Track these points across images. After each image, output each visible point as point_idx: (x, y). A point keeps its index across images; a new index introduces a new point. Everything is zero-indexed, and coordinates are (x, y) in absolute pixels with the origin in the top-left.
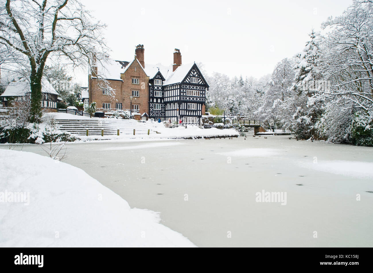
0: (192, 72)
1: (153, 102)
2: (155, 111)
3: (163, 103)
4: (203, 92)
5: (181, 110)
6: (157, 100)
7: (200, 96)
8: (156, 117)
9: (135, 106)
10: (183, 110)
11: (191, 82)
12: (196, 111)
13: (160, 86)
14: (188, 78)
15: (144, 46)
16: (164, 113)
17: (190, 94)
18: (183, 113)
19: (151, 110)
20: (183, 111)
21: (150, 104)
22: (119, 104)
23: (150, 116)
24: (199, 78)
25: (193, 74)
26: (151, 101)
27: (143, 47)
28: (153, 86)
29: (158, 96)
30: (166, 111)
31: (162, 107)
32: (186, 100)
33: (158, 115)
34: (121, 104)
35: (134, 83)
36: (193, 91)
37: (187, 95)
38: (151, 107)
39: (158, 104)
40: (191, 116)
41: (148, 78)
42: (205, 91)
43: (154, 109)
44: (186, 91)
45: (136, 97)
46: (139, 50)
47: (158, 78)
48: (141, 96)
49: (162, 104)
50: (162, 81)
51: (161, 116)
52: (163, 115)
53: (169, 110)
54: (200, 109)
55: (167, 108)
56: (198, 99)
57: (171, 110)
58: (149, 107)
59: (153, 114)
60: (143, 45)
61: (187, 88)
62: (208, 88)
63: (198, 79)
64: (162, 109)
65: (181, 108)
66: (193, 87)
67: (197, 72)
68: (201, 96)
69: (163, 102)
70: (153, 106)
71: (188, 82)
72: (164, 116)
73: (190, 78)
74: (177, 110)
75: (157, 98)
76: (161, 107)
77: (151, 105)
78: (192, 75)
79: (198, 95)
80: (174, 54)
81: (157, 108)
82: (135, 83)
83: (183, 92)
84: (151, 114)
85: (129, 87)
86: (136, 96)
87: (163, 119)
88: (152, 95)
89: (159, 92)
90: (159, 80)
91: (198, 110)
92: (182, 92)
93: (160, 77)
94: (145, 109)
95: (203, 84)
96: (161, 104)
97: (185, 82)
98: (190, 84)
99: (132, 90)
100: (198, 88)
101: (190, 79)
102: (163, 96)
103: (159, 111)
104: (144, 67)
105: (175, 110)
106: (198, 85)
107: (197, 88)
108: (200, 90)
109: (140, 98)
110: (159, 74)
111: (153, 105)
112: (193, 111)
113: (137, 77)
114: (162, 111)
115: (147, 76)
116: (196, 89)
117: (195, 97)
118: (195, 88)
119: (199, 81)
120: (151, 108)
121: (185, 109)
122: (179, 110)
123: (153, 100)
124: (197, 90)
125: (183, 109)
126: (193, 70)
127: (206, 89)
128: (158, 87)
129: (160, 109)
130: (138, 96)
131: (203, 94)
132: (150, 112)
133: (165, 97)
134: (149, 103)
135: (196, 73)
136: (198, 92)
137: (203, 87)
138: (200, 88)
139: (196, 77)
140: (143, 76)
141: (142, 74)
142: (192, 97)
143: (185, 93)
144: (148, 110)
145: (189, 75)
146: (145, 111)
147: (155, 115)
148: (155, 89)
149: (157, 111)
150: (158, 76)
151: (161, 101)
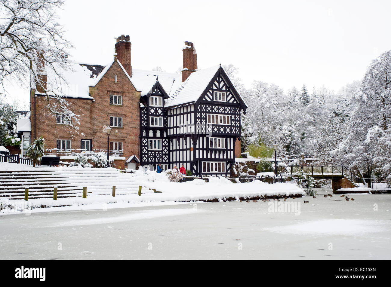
0: (216, 83)
1: (147, 136)
2: (151, 153)
3: (165, 138)
4: (235, 117)
5: (197, 149)
6: (155, 133)
8: (153, 163)
9: (116, 144)
11: (214, 100)
12: (224, 151)
13: (160, 108)
14: (208, 94)
15: (130, 38)
16: (167, 156)
17: (213, 121)
18: (200, 155)
20: (201, 151)
21: (143, 139)
22: (86, 141)
23: (143, 161)
24: (228, 93)
25: (218, 86)
26: (144, 134)
27: (129, 40)
28: (147, 108)
29: (156, 126)
30: (171, 153)
31: (164, 145)
33: (157, 159)
34: (91, 140)
35: (114, 103)
36: (219, 115)
37: (207, 123)
38: (145, 146)
39: (157, 140)
40: (215, 160)
41: (138, 94)
42: (240, 115)
43: (149, 149)
44: (206, 115)
45: (117, 128)
46: (122, 45)
47: (156, 95)
48: (127, 126)
49: (164, 140)
50: (164, 98)
51: (162, 161)
53: (176, 150)
54: (232, 148)
55: (173, 146)
56: (228, 130)
57: (179, 150)
58: (141, 146)
59: (147, 159)
60: (128, 37)
62: (245, 110)
63: (226, 94)
64: (164, 148)
65: (197, 147)
66: (218, 109)
67: (224, 82)
68: (233, 124)
69: (165, 136)
70: (148, 144)
71: (209, 100)
72: (167, 161)
73: (213, 92)
74: (190, 149)
75: (155, 130)
76: (162, 144)
77: (145, 142)
78: (216, 88)
79: (228, 123)
80: (184, 50)
81: (155, 147)
82: (116, 102)
83: (201, 118)
85: (104, 110)
86: (118, 126)
88: (146, 124)
89: (158, 118)
90: (158, 97)
91: (229, 150)
92: (199, 118)
93: (160, 93)
94: (134, 150)
95: (235, 102)
96: (161, 140)
97: (204, 99)
98: (212, 103)
99: (109, 115)
100: (228, 110)
101: (212, 95)
102: (165, 125)
103: (159, 151)
104: (131, 75)
105: (186, 149)
106: (227, 104)
107: (225, 110)
108: (230, 114)
109: (124, 130)
110: (157, 86)
111: (147, 142)
112: (220, 151)
113: (118, 92)
114: (164, 153)
115: (136, 91)
116: (223, 112)
117: (222, 126)
118: (221, 110)
119: (229, 98)
121: (205, 147)
122: (195, 149)
123: (147, 133)
124: (225, 113)
125: (201, 147)
126: (218, 79)
127: (242, 112)
128: (156, 109)
129: (161, 149)
130: (120, 125)
131: (235, 121)
132: (143, 154)
133: (169, 126)
134: (141, 138)
135: (222, 84)
136: (228, 117)
137: (235, 109)
138: (230, 110)
139: (224, 91)
140: (129, 91)
141: (127, 86)
142: (217, 127)
143: (205, 120)
144: (139, 151)
145: (211, 88)
146: (133, 152)
147: (152, 160)
148: (151, 112)
149: (155, 151)
150: (155, 90)
151: (162, 134)
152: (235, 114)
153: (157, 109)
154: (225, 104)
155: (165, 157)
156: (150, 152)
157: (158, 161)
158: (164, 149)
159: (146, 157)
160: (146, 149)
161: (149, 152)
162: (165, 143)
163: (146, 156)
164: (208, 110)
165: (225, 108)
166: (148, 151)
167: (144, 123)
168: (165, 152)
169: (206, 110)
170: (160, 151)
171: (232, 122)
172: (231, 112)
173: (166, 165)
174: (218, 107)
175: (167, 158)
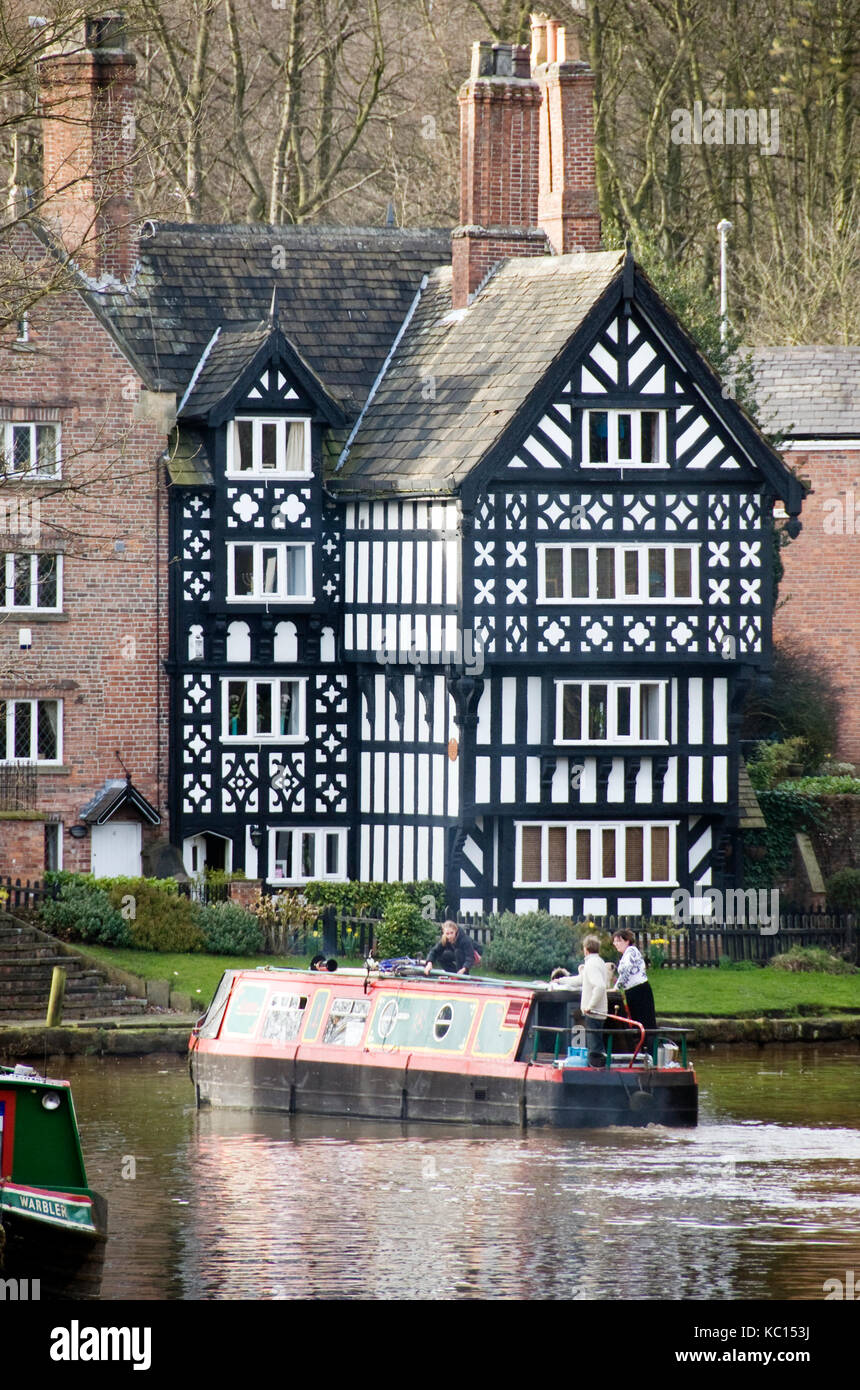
0: (600, 355)
1: (215, 660)
2: (240, 760)
3: (331, 670)
4: (735, 555)
5: (483, 750)
6: (262, 640)
7: (706, 592)
8: (251, 818)
10: (508, 750)
11: (586, 463)
12: (659, 757)
13: (293, 487)
14: (547, 425)
16: (342, 779)
17: (580, 588)
18: (506, 782)
19: (197, 745)
20: (508, 764)
21: (188, 679)
23: (188, 809)
24: (683, 411)
25: (614, 376)
26: (195, 649)
28: (216, 497)
29: (270, 599)
30: (365, 757)
31: (321, 708)
32: (532, 646)
33: (273, 796)
36: (620, 549)
37: (542, 599)
38: (198, 720)
39: (276, 683)
40: (602, 810)
41: (157, 407)
43: (225, 738)
44: (531, 554)
45: (31, 619)
47: (273, 405)
48: (88, 605)
49: (321, 680)
51: (310, 804)
52: (331, 793)
53: (387, 747)
54: (722, 738)
55: (372, 720)
56: (682, 634)
57: (402, 748)
58: (177, 720)
59: (214, 794)
61: (542, 525)
63: (671, 416)
64: (321, 729)
65: (483, 736)
66: (618, 512)
67: (657, 345)
68: (720, 592)
69: (328, 653)
70: (216, 706)
71: (548, 461)
72: (342, 808)
73: (577, 414)
74: (443, 749)
75: (263, 622)
76: (310, 706)
77: (197, 694)
78: (599, 388)
79: (683, 589)
81: (265, 726)
83: (500, 573)
84: (197, 793)
86: (33, 608)
87: (332, 841)
88: (208, 586)
89: (281, 548)
90: (280, 423)
91: (696, 750)
92: (484, 573)
93: (292, 395)
94: (129, 744)
95: (731, 463)
96: (302, 682)
97: (517, 463)
98: (572, 480)
100: (682, 512)
101: (572, 430)
103: (287, 750)
105: (431, 748)
106: (679, 479)
107: (660, 512)
108: (703, 535)
109: (73, 626)
110: (278, 355)
111: (214, 693)
112: (632, 758)
113: (34, 406)
114: (321, 758)
116: (651, 525)
117: (640, 612)
118: (639, 512)
119: (684, 443)
120: (198, 730)
121: (534, 737)
122: (469, 751)
123: (216, 640)
124: (660, 534)
125: (508, 737)
126: (613, 332)
127: (781, 514)
128: (269, 493)
129: (300, 737)
130: (46, 600)
131: (735, 573)
132: (188, 769)
133: (349, 599)
134: (175, 665)
135: (645, 355)
136: (682, 556)
137: (734, 501)
138: (702, 512)
139: (653, 399)
140: (102, 392)
141: (93, 365)
142: (609, 620)
143: (523, 583)
144: (165, 748)
145: (567, 389)
146: (124, 755)
147: (240, 805)
148: (237, 517)
149: (264, 751)
150: (265, 380)
151: (308, 643)
152: (734, 536)
153: (278, 492)
154: (664, 478)
155: (325, 786)
156: (232, 757)
157: (279, 809)
158: (319, 735)
159: (203, 786)
160: (203, 737)
161: (226, 757)
162: (325, 701)
163: (207, 778)
164: (547, 519)
165: (660, 501)
166: (216, 747)
167: (192, 581)
168: (325, 751)
169: (532, 523)
170: (297, 748)
171: (712, 583)
172: (703, 523)
173: (332, 830)
174: (618, 501)
175: (337, 786)
